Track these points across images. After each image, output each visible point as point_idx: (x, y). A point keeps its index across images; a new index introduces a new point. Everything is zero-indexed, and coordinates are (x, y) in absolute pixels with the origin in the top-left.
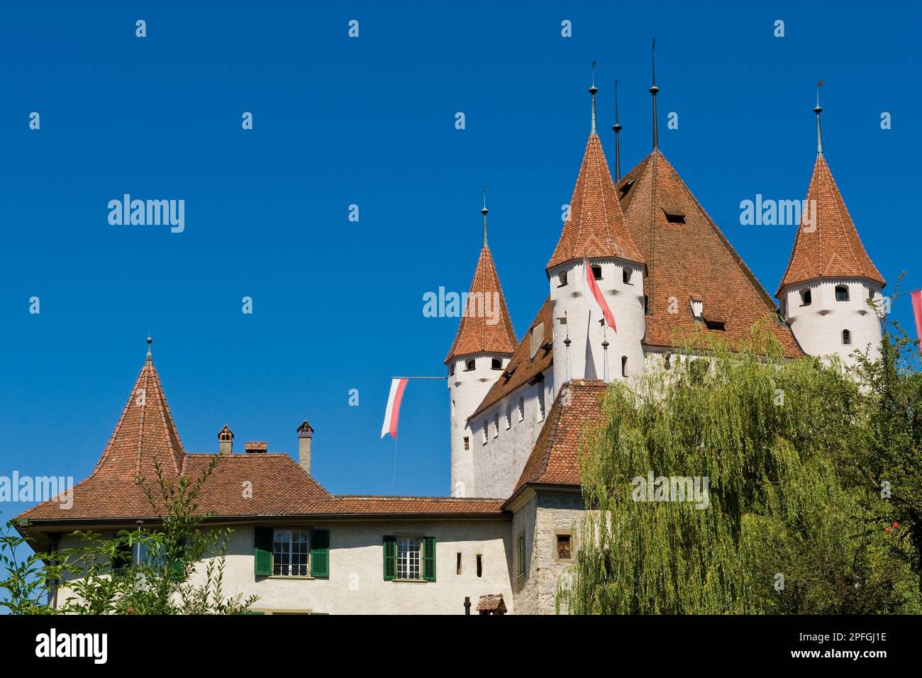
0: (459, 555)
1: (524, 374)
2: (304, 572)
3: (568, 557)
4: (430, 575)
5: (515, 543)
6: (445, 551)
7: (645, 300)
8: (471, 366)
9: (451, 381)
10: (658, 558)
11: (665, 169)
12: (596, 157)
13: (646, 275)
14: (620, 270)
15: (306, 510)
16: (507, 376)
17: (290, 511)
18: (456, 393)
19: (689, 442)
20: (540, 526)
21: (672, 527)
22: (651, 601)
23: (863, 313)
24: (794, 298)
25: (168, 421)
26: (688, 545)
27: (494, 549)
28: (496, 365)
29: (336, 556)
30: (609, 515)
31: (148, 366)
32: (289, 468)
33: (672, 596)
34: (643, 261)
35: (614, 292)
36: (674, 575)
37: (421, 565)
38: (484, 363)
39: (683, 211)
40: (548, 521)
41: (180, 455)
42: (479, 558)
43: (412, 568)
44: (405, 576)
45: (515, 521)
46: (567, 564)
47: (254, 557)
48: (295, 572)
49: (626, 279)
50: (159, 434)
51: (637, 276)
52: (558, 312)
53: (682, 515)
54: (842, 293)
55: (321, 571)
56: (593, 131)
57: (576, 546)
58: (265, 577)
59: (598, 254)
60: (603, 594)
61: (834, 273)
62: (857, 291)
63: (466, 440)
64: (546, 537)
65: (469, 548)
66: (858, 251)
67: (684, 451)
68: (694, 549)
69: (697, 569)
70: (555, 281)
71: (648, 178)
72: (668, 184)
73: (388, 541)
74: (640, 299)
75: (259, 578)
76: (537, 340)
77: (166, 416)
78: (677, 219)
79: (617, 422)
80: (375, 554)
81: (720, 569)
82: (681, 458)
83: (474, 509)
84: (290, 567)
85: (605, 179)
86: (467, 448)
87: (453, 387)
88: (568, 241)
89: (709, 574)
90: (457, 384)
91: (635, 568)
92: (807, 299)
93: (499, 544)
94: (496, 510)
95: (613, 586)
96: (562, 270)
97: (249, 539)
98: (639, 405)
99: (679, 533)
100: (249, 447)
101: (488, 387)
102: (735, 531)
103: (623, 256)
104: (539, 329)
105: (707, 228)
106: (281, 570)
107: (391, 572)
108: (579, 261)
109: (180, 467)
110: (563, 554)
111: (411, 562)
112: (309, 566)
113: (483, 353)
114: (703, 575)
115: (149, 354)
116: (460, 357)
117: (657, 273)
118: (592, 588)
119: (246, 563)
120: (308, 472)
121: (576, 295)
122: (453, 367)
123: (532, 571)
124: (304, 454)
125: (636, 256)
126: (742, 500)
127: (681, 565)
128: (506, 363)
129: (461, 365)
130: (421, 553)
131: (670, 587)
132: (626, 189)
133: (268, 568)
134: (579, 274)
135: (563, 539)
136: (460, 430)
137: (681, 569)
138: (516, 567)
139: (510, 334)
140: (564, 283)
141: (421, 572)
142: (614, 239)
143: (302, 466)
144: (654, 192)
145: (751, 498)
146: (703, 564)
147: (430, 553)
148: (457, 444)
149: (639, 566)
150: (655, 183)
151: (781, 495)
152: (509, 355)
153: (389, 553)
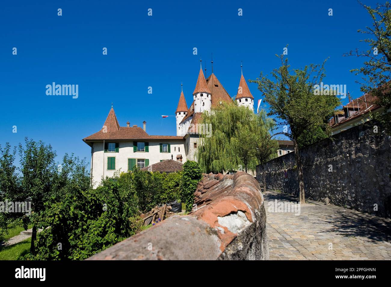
0: (175, 147)
1: (189, 115)
2: (144, 151)
3: (196, 147)
4: (169, 151)
5: (186, 145)
6: (172, 147)
7: (211, 101)
8: (180, 114)
9: (176, 116)
10: (214, 146)
11: (214, 77)
12: (201, 73)
13: (211, 96)
14: (206, 95)
15: (144, 138)
16: (186, 115)
17: (140, 138)
18: (177, 119)
19: (220, 123)
20: (191, 141)
21: (217, 140)
22: (213, 156)
23: (250, 104)
24: (238, 101)
25: (116, 120)
26: (220, 144)
27: (182, 146)
28: (184, 114)
29: (150, 147)
30: (204, 139)
31: (112, 109)
32: (141, 131)
33: (217, 155)
34: (211, 93)
35: (205, 99)
36: (217, 151)
37: (167, 149)
38: (182, 113)
39: (218, 85)
40: (192, 140)
41: (119, 127)
42: (179, 148)
43: (166, 150)
44: (164, 151)
45: (186, 140)
46: (196, 149)
47: (133, 148)
48: (142, 151)
49: (208, 96)
50: (114, 123)
51: (210, 96)
52: (195, 103)
53: (219, 138)
54: (246, 100)
55: (147, 150)
56: (201, 68)
57: (197, 146)
58: (136, 152)
59: (202, 91)
60: (203, 155)
61: (245, 96)
62: (249, 99)
63: (179, 127)
64: (192, 143)
65: (177, 146)
66: (249, 92)
67: (219, 124)
68: (221, 145)
69: (222, 149)
70: (194, 96)
71: (211, 78)
72: (215, 80)
73: (161, 145)
74: (210, 100)
75: (134, 152)
76: (192, 109)
77: (116, 119)
78: (217, 86)
79: (205, 119)
80: (158, 147)
81: (227, 149)
82: (218, 126)
83: (178, 138)
84: (141, 150)
85: (203, 77)
86: (179, 129)
87: (177, 118)
88: (197, 89)
89: (224, 151)
90: (177, 117)
91: (209, 149)
92: (240, 101)
93: (183, 145)
94: (182, 138)
95: (205, 153)
96: (196, 94)
97: (132, 144)
98: (210, 115)
99: (218, 141)
100: (134, 126)
101: (183, 117)
102: (229, 141)
103: (207, 92)
104: (192, 106)
105: (222, 88)
106: (139, 150)
107: (161, 151)
108: (199, 93)
109: (119, 129)
110: (195, 147)
111: (166, 149)
112: (145, 149)
113: (182, 111)
114: (223, 150)
115: (112, 106)
116: (178, 112)
117: (213, 96)
118: (201, 153)
119: (132, 149)
120: (145, 131)
121: (198, 99)
122: (177, 114)
123: (189, 151)
124: (144, 127)
125: (209, 92)
126: (231, 135)
127: (219, 148)
128: (186, 113)
129: (178, 114)
130: (167, 147)
131: (216, 153)
132: (207, 81)
133: (136, 150)
134: (199, 95)
135: (195, 144)
136: (178, 126)
137: (218, 149)
138: (186, 150)
139: (187, 108)
140: (196, 97)
141: (167, 151)
142: (205, 89)
143: (144, 129)
144: (212, 81)
145: (232, 134)
146: (223, 148)
147: (169, 147)
148: (178, 128)
149: (210, 149)
150: (213, 79)
151: (238, 133)
152: (187, 112)
153: (161, 147)
